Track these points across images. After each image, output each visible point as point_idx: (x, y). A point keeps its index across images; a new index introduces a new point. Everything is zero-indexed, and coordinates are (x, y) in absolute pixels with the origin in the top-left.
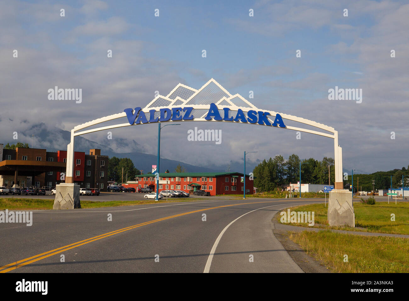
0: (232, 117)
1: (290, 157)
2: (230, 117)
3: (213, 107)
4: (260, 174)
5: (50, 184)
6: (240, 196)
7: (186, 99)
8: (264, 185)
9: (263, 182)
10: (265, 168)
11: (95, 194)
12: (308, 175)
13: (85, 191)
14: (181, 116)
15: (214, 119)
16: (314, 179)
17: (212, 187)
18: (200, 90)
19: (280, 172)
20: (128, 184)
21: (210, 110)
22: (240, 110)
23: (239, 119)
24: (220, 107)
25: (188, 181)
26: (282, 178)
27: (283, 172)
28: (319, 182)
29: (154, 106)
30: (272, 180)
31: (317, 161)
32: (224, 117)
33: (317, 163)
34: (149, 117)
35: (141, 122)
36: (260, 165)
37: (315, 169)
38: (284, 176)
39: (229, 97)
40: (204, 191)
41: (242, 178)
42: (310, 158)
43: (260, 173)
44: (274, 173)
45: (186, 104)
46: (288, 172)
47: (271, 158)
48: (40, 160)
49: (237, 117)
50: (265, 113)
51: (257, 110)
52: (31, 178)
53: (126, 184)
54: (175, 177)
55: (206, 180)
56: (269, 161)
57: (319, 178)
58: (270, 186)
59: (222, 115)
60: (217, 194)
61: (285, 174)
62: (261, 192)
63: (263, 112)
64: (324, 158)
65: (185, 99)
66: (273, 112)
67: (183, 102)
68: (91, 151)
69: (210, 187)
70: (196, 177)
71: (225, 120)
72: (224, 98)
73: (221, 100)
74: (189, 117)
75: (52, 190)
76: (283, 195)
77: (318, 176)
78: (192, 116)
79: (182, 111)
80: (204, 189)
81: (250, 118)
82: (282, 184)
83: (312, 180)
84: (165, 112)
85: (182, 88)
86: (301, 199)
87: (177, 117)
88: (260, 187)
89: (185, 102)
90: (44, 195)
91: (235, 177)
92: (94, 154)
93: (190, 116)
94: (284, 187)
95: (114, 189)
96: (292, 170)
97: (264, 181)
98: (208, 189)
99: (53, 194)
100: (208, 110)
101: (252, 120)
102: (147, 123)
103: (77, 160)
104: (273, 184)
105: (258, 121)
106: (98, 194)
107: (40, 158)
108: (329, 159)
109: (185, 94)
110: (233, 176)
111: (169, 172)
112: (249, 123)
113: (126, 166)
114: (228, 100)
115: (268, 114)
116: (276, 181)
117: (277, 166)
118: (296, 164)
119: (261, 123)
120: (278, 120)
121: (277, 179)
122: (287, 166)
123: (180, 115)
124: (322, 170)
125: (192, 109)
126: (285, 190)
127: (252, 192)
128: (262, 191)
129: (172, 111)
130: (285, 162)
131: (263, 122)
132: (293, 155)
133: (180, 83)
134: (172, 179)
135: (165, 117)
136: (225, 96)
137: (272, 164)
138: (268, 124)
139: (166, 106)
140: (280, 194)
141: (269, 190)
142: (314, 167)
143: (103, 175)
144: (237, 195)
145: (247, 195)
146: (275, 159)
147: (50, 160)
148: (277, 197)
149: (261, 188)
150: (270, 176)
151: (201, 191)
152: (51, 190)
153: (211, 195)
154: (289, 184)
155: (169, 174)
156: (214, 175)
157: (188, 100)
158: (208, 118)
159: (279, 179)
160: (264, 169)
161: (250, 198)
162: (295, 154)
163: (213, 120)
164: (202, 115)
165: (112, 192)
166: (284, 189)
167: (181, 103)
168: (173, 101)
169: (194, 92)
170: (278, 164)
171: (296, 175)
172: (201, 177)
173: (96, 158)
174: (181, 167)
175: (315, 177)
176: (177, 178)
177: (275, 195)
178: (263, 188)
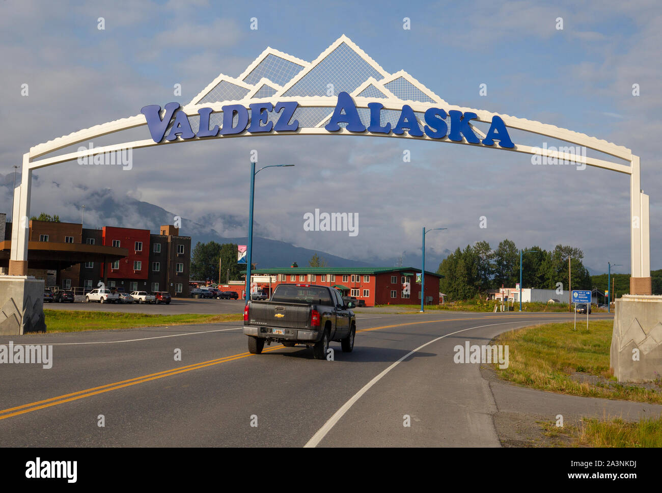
0: (389, 124)
1: (501, 244)
2: (383, 124)
3: (345, 100)
4: (450, 272)
5: (90, 283)
6: (416, 308)
7: (282, 84)
8: (458, 290)
9: (454, 285)
10: (459, 261)
11: (162, 301)
12: (530, 275)
13: (145, 296)
14: (271, 122)
15: (347, 128)
16: (540, 281)
17: (368, 291)
18: (315, 62)
19: (484, 269)
20: (228, 286)
21: (338, 109)
22: (406, 109)
23: (405, 129)
24: (362, 102)
25: (328, 281)
26: (486, 279)
27: (489, 270)
28: (548, 285)
29: (209, 101)
30: (471, 281)
31: (545, 251)
32: (369, 124)
33: (546, 255)
34: (198, 125)
35: (180, 137)
36: (451, 257)
37: (541, 264)
38: (491, 276)
39: (383, 77)
40: (355, 298)
41: (419, 275)
42: (534, 247)
43: (451, 270)
44: (474, 271)
45: (283, 95)
46: (496, 270)
47: (469, 246)
48: (71, 241)
49: (401, 124)
50: (466, 113)
51: (447, 108)
52: (54, 272)
53: (225, 286)
54: (306, 275)
55: (358, 280)
56: (465, 249)
57: (549, 279)
58: (467, 291)
59: (366, 119)
60: (376, 304)
61: (493, 273)
62: (452, 301)
63: (460, 113)
64: (558, 247)
65: (280, 85)
66: (486, 112)
67: (275, 91)
68: (162, 228)
69: (365, 291)
70: (341, 275)
71: (371, 132)
72: (371, 80)
73: (364, 85)
74: (290, 124)
75: (88, 294)
76: (489, 307)
77: (546, 277)
78: (296, 122)
79: (274, 111)
80: (355, 295)
81: (430, 127)
82: (486, 289)
83: (536, 282)
84: (235, 113)
85: (274, 59)
86: (523, 314)
87: (262, 124)
88: (450, 292)
89: (281, 90)
90: (72, 301)
91: (408, 276)
92: (167, 233)
93: (291, 122)
94: (490, 293)
95: (202, 294)
96: (504, 265)
97: (457, 283)
98: (361, 295)
99: (89, 300)
100: (332, 108)
101: (435, 131)
102: (193, 138)
103: (137, 244)
104: (472, 289)
105: (449, 133)
106: (167, 302)
107: (71, 239)
108: (565, 248)
109: (280, 71)
110: (405, 274)
111: (297, 266)
112: (428, 138)
113: (231, 256)
114: (380, 85)
115: (474, 117)
116: (477, 283)
117: (480, 258)
118: (510, 255)
119: (456, 139)
120: (496, 131)
121: (479, 280)
122: (495, 259)
123: (269, 120)
124: (553, 266)
125: (296, 105)
126: (491, 299)
127: (436, 301)
128: (454, 299)
129: (250, 112)
130: (492, 252)
131: (462, 135)
132: (505, 242)
133: (269, 47)
134: (302, 277)
135: (235, 125)
136: (373, 77)
137: (471, 255)
138: (474, 140)
139: (238, 99)
140: (485, 304)
141: (465, 298)
142: (541, 261)
143: (181, 270)
144: (410, 305)
145: (429, 306)
146: (475, 248)
147: (88, 243)
148: (479, 310)
149: (451, 294)
150: (468, 274)
151: (350, 299)
152: (85, 294)
153: (367, 305)
154: (498, 289)
155: (296, 270)
156: (373, 272)
157: (288, 85)
158: (333, 128)
159: (482, 280)
160: (457, 263)
161: (433, 311)
162: (509, 240)
163: (345, 131)
164: (319, 119)
165: (196, 299)
166: (490, 296)
167: (272, 92)
168: (254, 89)
169: (302, 68)
170: (481, 255)
171: (509, 273)
172: (350, 275)
173: (169, 240)
174: (318, 258)
175: (542, 278)
176: (309, 276)
177: (476, 307)
178: (455, 295)
